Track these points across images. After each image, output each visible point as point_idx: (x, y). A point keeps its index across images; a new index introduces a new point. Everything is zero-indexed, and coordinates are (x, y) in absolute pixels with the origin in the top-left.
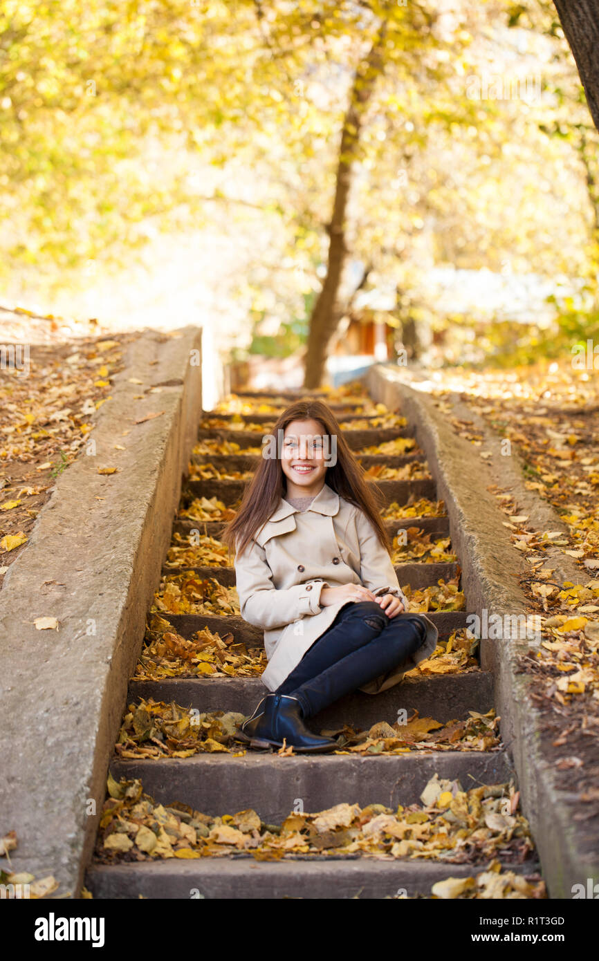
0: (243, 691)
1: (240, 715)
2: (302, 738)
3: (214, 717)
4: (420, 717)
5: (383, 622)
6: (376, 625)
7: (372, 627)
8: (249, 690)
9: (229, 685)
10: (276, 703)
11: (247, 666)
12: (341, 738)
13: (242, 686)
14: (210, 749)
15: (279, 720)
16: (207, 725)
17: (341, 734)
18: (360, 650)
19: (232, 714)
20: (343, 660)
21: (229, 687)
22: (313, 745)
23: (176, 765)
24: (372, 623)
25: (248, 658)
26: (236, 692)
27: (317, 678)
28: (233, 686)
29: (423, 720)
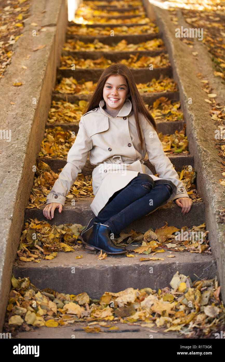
0: (81, 213)
1: (80, 225)
2: (109, 247)
3: (67, 226)
4: (168, 226)
5: (151, 186)
6: (147, 187)
7: (146, 188)
8: (84, 213)
9: (75, 210)
10: (98, 228)
11: (85, 187)
12: (130, 239)
13: (81, 210)
14: (65, 250)
15: (99, 236)
16: (64, 232)
17: (130, 237)
18: (140, 200)
19: (76, 224)
20: (131, 205)
21: (75, 211)
22: (115, 252)
23: (47, 268)
24: (146, 186)
25: (85, 183)
26: (78, 214)
27: (118, 214)
28: (76, 210)
29: (170, 228)
